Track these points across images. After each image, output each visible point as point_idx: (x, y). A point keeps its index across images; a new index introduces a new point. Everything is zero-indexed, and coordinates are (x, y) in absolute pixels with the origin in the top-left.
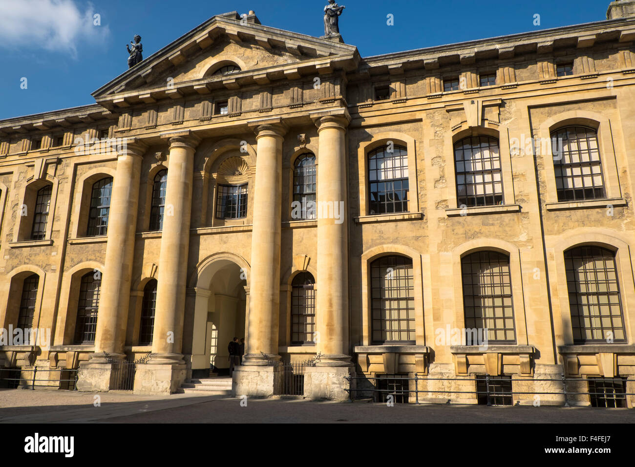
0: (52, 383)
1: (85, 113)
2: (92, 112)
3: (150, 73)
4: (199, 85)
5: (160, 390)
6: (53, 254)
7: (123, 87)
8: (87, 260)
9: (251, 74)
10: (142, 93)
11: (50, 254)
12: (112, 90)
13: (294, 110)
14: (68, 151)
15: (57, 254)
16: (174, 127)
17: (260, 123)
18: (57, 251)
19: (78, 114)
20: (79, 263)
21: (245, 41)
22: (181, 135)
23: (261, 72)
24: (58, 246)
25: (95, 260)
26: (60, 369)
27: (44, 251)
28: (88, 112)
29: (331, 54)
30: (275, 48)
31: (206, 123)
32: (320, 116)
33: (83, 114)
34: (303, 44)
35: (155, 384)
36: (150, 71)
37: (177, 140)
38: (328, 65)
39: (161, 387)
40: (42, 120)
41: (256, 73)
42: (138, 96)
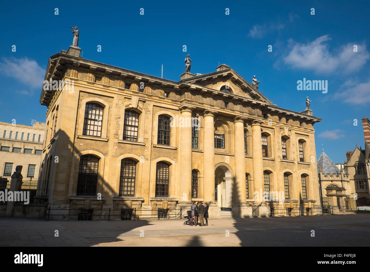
0: (154, 216)
1: (167, 83)
2: (170, 84)
3: (205, 80)
4: (226, 95)
5: (217, 216)
6: (146, 150)
7: (195, 82)
8: (163, 156)
9: (243, 98)
10: (204, 88)
11: (144, 150)
12: (190, 81)
13: (250, 116)
14: (150, 97)
15: (148, 151)
16: (210, 107)
17: (242, 117)
18: (148, 149)
19: (162, 82)
20: (159, 157)
21: (236, 82)
22: (215, 112)
23: (246, 99)
24: (148, 147)
25: (167, 157)
26: (157, 209)
27: (140, 148)
28: (168, 83)
29: (265, 102)
30: (245, 90)
31: (222, 110)
32: (258, 121)
33: (166, 83)
34: (257, 94)
35: (215, 215)
36: (206, 79)
37: (212, 113)
38: (264, 105)
39: (217, 215)
40: (142, 77)
41: (245, 99)
42: (202, 89)
